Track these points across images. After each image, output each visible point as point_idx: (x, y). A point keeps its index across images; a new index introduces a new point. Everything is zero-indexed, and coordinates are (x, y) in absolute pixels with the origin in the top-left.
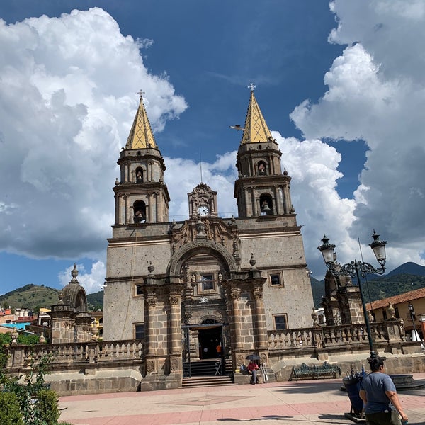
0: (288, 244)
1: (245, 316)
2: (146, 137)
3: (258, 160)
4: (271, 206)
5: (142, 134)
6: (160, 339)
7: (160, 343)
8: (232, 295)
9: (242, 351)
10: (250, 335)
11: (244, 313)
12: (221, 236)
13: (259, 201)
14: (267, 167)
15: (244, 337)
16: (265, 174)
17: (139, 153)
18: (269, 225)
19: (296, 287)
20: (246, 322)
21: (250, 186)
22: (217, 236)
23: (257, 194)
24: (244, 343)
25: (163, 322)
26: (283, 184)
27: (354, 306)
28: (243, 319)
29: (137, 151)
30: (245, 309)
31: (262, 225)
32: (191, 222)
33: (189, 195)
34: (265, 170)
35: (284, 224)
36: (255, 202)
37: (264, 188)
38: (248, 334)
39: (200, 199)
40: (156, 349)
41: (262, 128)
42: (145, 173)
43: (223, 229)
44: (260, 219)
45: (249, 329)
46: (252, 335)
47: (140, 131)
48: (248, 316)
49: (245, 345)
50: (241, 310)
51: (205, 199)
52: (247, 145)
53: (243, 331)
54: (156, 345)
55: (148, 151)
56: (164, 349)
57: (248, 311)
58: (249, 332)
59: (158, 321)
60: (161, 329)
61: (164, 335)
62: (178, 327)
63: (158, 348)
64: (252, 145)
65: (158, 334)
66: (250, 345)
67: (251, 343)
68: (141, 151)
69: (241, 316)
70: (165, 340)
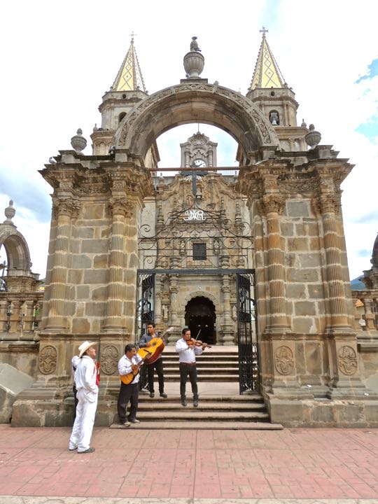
1: (296, 253)
2: (135, 81)
3: (270, 109)
5: (130, 76)
6: (84, 294)
7: (81, 304)
8: (266, 198)
9: (288, 336)
10: (308, 299)
11: (293, 245)
12: (220, 195)
14: (280, 117)
15: (293, 301)
17: (124, 96)
20: (298, 266)
24: (293, 316)
25: (92, 256)
28: (291, 260)
29: (122, 94)
30: (295, 236)
32: (183, 177)
33: (182, 146)
34: (278, 122)
38: (302, 294)
39: (196, 151)
40: (71, 319)
41: (275, 73)
43: (223, 188)
45: (306, 284)
46: (312, 296)
47: (128, 74)
48: (304, 252)
49: (295, 321)
50: (286, 238)
51: (202, 151)
52: (258, 91)
53: (290, 286)
54: (71, 309)
55: (135, 93)
56: (91, 319)
57: (305, 240)
58: (306, 292)
59: (80, 254)
60: (87, 273)
61: (93, 287)
62: (128, 268)
63: (75, 316)
64: (263, 92)
65: (78, 282)
66: (309, 323)
67: (312, 318)
68: (127, 94)
69: (287, 252)
70: (95, 297)
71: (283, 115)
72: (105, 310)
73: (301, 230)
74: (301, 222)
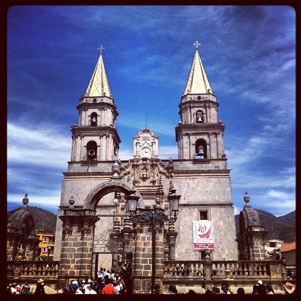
0: (218, 185)
1: (146, 247)
2: (103, 87)
3: (196, 109)
4: (205, 150)
5: (99, 84)
6: (73, 262)
7: (72, 265)
9: (140, 278)
10: (148, 264)
11: (145, 244)
12: (159, 175)
13: (195, 146)
14: (205, 116)
15: (144, 265)
16: (202, 122)
17: (95, 100)
18: (202, 167)
19: (221, 223)
20: (146, 252)
21: (187, 132)
22: (156, 175)
23: (194, 139)
24: (143, 270)
25: (76, 248)
26: (217, 131)
27: (257, 244)
28: (144, 250)
29: (93, 99)
30: (146, 241)
31: (197, 167)
32: (134, 162)
34: (202, 119)
35: (215, 167)
36: (191, 146)
37: (200, 134)
38: (146, 262)
39: (144, 142)
40: (69, 271)
41: (203, 81)
42: (99, 118)
43: (161, 169)
44: (195, 161)
45: (148, 259)
46: (150, 263)
47: (98, 81)
48: (149, 247)
49: (144, 272)
50: (143, 242)
51: (148, 142)
52: (188, 96)
53: (143, 260)
54: (69, 267)
55: (103, 99)
56: (76, 271)
57: (149, 243)
58: (148, 261)
59: (72, 247)
60: (74, 254)
61: (77, 259)
62: (89, 253)
63: (70, 270)
64: (193, 96)
65: (72, 257)
66: (148, 272)
67: (149, 271)
68: (97, 99)
69: (143, 247)
70: (77, 263)
71: (206, 114)
72: (81, 268)
73: (148, 239)
74: (148, 236)
